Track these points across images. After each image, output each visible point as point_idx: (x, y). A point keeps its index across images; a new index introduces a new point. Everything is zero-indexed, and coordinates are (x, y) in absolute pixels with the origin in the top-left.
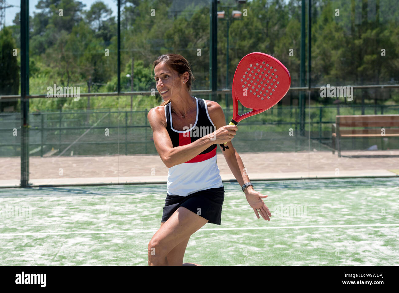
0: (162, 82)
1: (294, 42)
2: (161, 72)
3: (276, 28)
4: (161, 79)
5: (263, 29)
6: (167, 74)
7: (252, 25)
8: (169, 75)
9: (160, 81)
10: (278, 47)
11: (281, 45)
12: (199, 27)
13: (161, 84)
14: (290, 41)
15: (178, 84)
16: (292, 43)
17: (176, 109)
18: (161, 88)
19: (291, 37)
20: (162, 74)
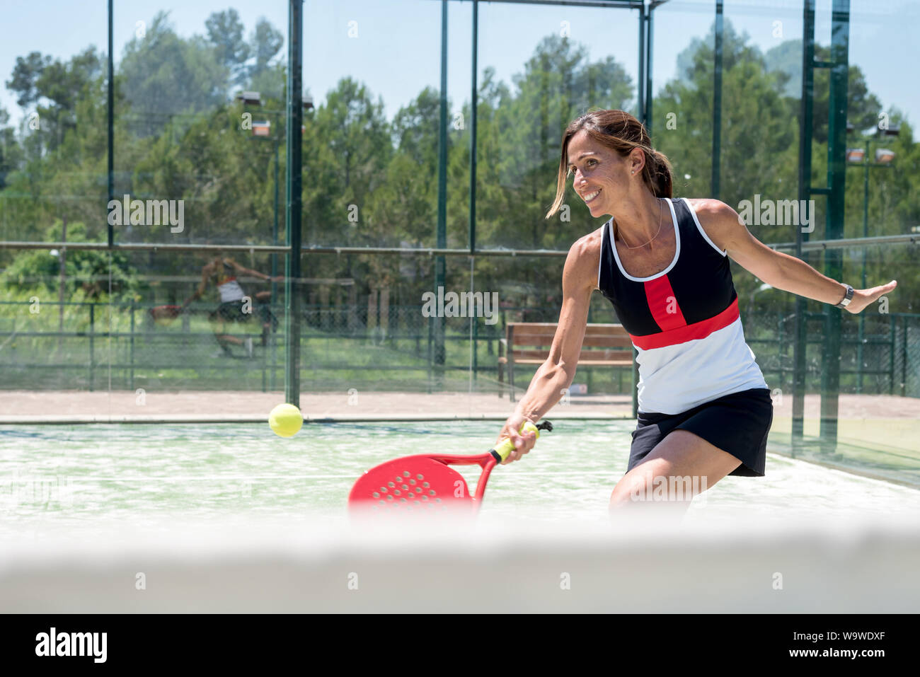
0: (582, 177)
1: (403, 199)
2: (580, 154)
3: (368, 168)
4: (581, 171)
5: (339, 170)
6: (591, 157)
7: (317, 159)
8: (598, 158)
9: (579, 175)
10: (371, 208)
11: (376, 205)
12: (206, 155)
13: (582, 180)
14: (395, 198)
15: (622, 178)
16: (400, 201)
17: (625, 231)
18: (582, 190)
19: (396, 188)
20: (581, 157)
